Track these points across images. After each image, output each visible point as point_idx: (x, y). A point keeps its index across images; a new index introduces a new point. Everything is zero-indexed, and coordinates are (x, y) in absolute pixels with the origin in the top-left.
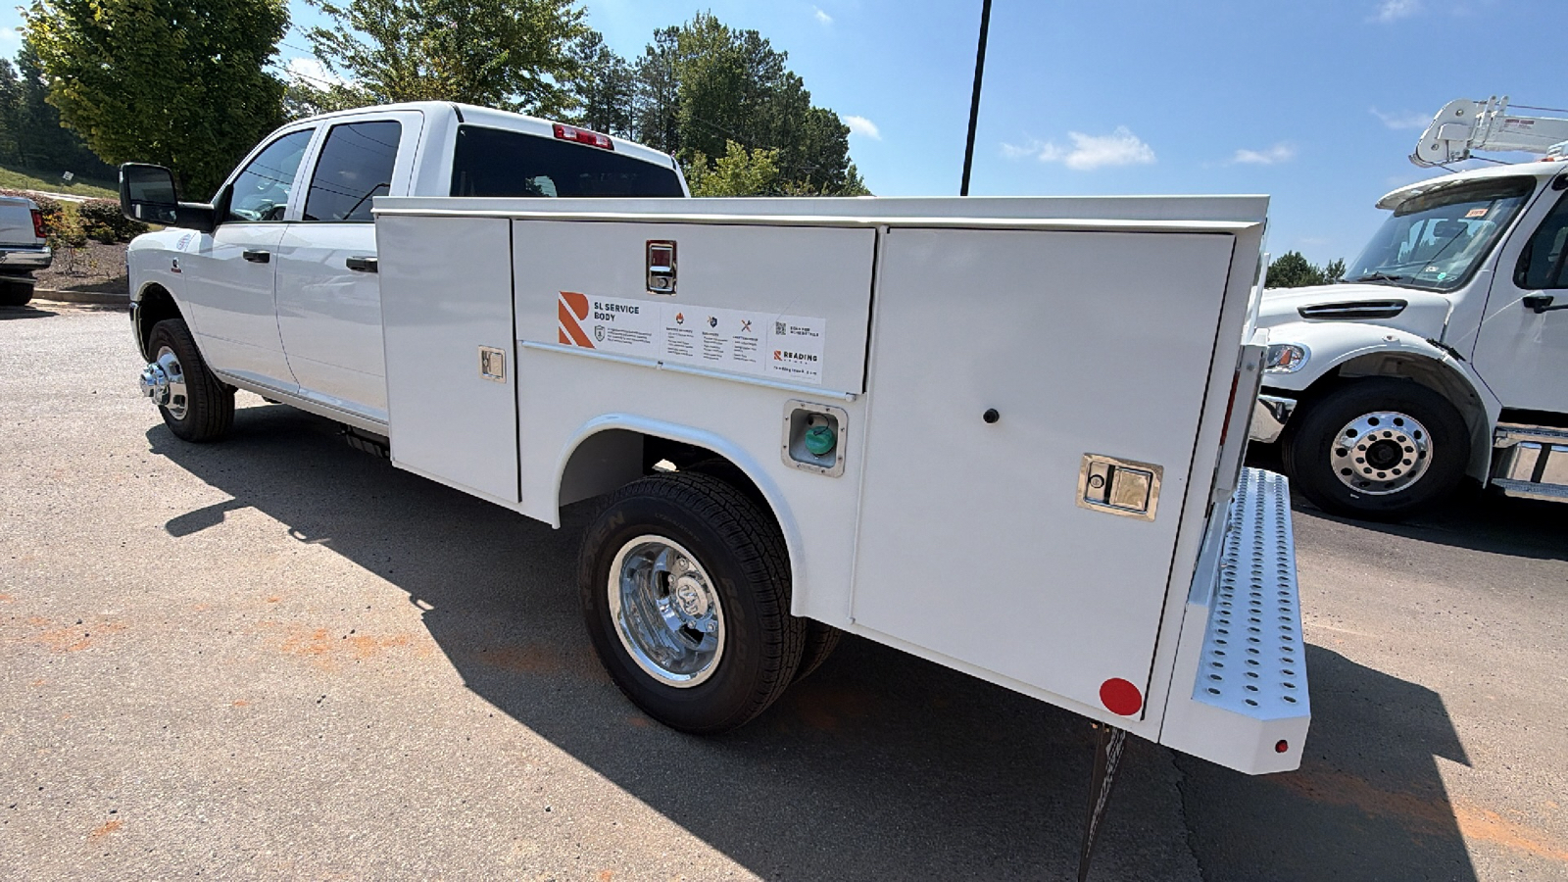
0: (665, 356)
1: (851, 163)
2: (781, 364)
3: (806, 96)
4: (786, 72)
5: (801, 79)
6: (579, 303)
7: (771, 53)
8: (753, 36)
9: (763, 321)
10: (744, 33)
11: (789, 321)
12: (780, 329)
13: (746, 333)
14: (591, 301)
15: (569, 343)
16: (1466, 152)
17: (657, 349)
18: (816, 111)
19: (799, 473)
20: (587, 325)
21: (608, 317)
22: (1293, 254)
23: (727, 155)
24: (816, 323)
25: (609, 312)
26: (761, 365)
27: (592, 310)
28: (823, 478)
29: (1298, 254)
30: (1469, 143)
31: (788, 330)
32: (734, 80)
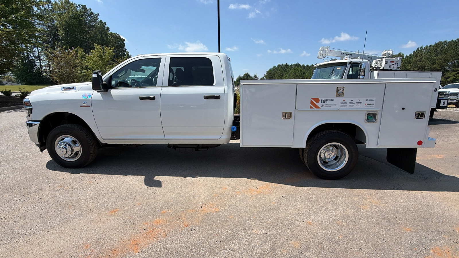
0: (340, 108)
1: (127, 51)
2: (366, 106)
3: (108, 29)
4: (99, 20)
5: (105, 23)
6: (317, 100)
7: (92, 13)
8: (84, 7)
9: (363, 100)
10: (80, 6)
11: (368, 99)
12: (367, 100)
13: (359, 102)
14: (320, 100)
15: (313, 108)
16: (325, 56)
17: (338, 107)
18: (112, 33)
19: (369, 123)
20: (319, 104)
21: (325, 102)
22: (247, 73)
23: (95, 49)
24: (374, 99)
25: (325, 101)
26: (362, 107)
27: (320, 101)
28: (373, 123)
29: (248, 73)
30: (325, 55)
31: (368, 100)
32: (80, 21)
